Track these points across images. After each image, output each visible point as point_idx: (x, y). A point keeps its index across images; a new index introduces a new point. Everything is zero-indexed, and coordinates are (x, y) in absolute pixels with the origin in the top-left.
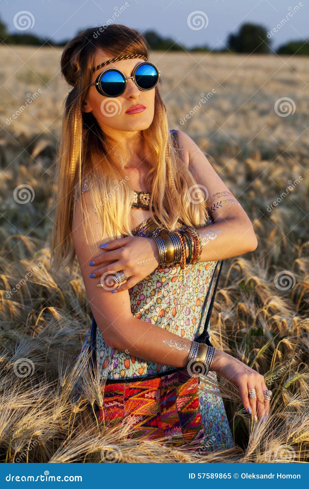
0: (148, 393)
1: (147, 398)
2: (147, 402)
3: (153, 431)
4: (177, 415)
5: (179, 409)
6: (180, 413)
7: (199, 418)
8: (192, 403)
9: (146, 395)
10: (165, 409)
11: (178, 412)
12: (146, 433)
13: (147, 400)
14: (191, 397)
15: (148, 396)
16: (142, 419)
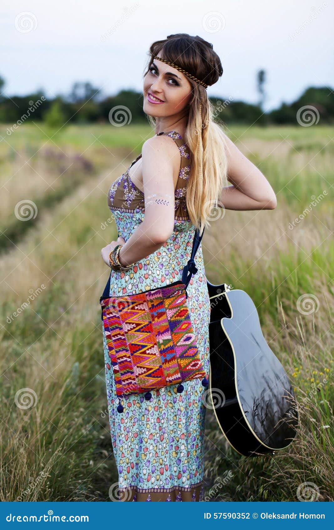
0: (137, 306)
1: (137, 309)
2: (137, 313)
3: (146, 335)
4: (167, 324)
5: (169, 319)
6: (170, 322)
7: (187, 325)
8: (179, 313)
9: (136, 308)
10: (156, 319)
11: (169, 321)
12: (139, 337)
13: (137, 311)
14: (179, 308)
15: (138, 308)
16: (135, 326)
